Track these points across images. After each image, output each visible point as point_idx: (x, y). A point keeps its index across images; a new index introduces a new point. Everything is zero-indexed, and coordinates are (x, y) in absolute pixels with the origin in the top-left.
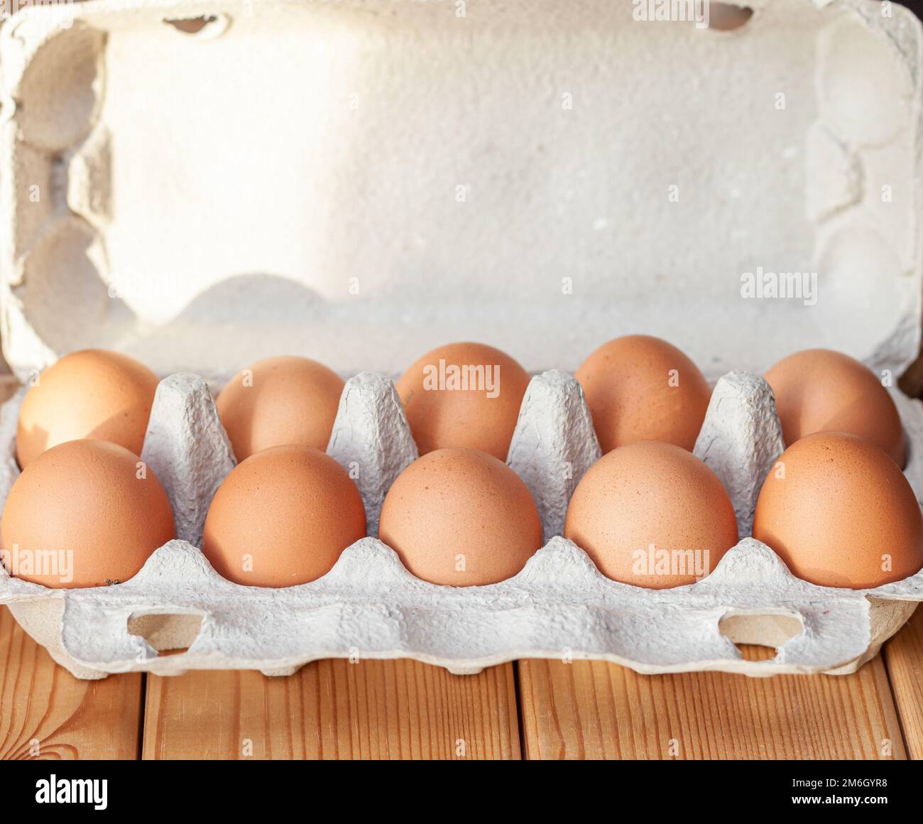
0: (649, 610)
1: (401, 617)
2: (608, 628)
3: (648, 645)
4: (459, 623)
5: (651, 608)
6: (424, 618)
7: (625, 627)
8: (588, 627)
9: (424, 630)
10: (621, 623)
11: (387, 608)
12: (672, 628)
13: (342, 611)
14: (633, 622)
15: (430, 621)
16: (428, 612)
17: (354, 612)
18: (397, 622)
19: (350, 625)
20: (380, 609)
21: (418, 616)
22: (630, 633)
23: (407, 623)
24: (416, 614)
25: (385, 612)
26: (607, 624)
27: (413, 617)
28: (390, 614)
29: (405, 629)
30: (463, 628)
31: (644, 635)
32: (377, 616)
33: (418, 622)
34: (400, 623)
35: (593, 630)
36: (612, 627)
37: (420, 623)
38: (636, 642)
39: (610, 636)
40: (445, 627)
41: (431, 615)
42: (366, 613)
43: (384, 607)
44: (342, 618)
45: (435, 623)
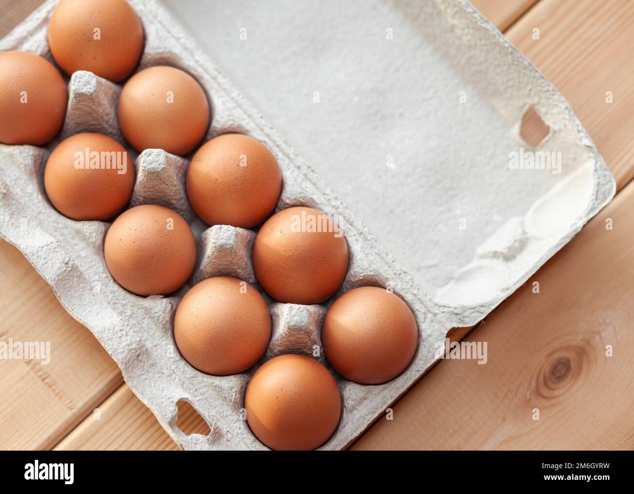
0: (165, 368)
1: (69, 269)
2: (138, 356)
3: (146, 379)
4: (91, 295)
5: (167, 368)
6: (79, 279)
7: (146, 364)
8: (130, 347)
9: (73, 283)
10: (146, 360)
11: (69, 260)
12: (163, 383)
13: (51, 243)
14: (152, 365)
15: (81, 283)
16: (85, 279)
17: (55, 248)
18: (65, 269)
19: (46, 251)
20: (65, 258)
21: (78, 276)
22: (145, 367)
23: (68, 273)
24: (78, 274)
25: (66, 260)
26: (139, 354)
27: (75, 274)
28: (67, 263)
29: (65, 274)
30: (89, 299)
31: (150, 374)
32: (60, 259)
33: (75, 278)
34: (65, 270)
35: (130, 350)
36: (140, 358)
37: (75, 279)
38: (143, 373)
39: (135, 360)
40: (83, 291)
41: (84, 281)
42: (59, 253)
43: (68, 259)
44: (48, 245)
45: (82, 285)
